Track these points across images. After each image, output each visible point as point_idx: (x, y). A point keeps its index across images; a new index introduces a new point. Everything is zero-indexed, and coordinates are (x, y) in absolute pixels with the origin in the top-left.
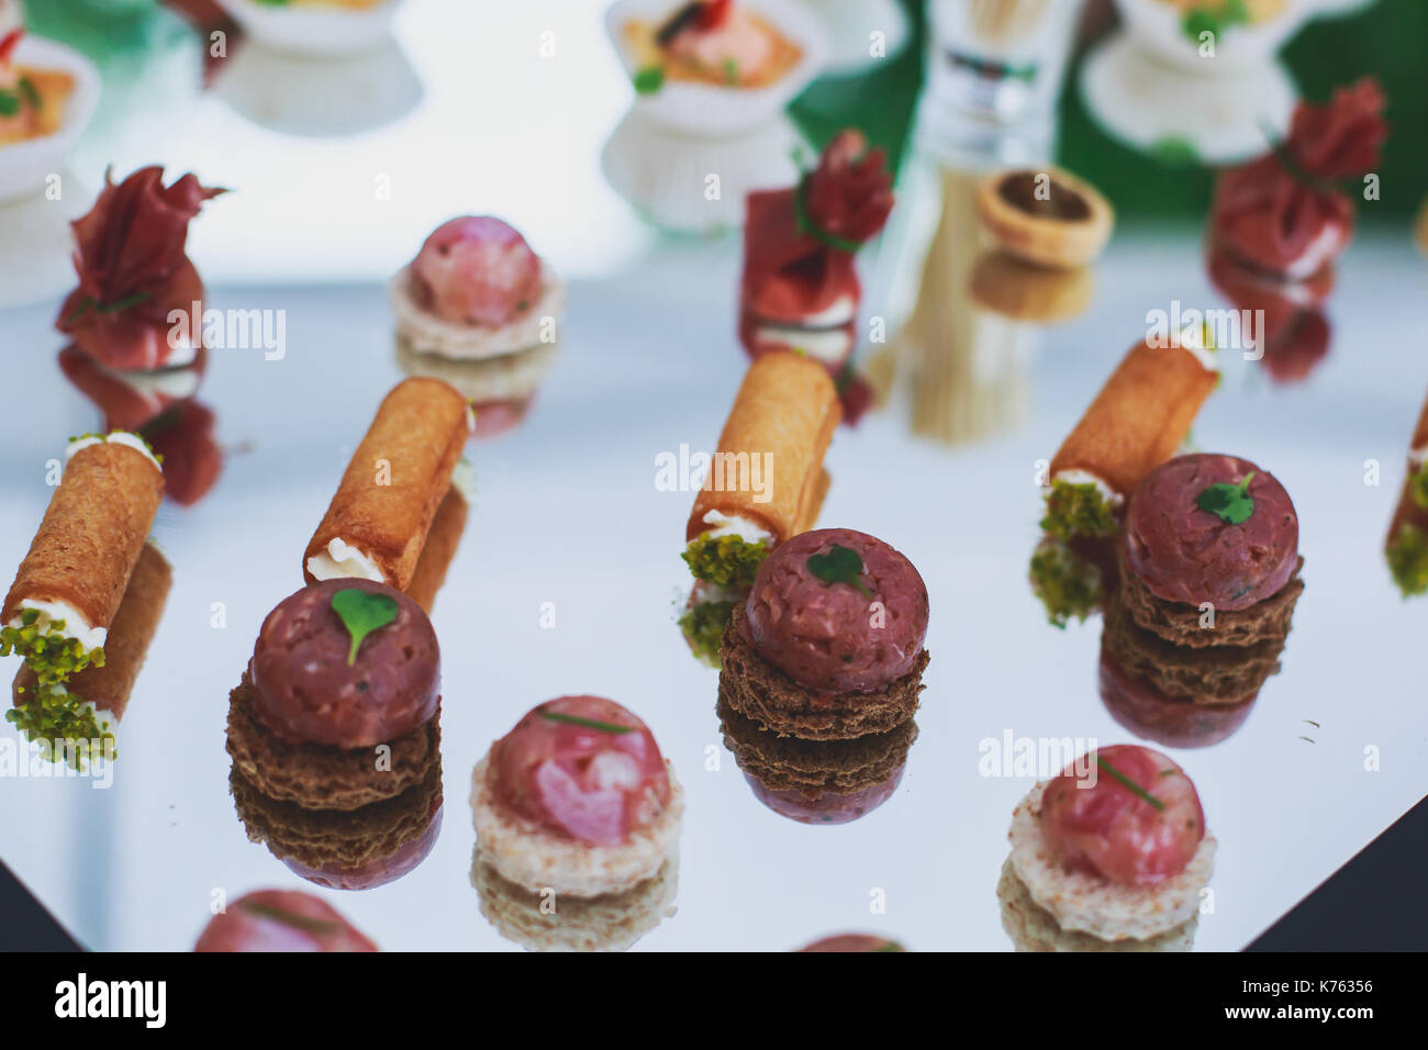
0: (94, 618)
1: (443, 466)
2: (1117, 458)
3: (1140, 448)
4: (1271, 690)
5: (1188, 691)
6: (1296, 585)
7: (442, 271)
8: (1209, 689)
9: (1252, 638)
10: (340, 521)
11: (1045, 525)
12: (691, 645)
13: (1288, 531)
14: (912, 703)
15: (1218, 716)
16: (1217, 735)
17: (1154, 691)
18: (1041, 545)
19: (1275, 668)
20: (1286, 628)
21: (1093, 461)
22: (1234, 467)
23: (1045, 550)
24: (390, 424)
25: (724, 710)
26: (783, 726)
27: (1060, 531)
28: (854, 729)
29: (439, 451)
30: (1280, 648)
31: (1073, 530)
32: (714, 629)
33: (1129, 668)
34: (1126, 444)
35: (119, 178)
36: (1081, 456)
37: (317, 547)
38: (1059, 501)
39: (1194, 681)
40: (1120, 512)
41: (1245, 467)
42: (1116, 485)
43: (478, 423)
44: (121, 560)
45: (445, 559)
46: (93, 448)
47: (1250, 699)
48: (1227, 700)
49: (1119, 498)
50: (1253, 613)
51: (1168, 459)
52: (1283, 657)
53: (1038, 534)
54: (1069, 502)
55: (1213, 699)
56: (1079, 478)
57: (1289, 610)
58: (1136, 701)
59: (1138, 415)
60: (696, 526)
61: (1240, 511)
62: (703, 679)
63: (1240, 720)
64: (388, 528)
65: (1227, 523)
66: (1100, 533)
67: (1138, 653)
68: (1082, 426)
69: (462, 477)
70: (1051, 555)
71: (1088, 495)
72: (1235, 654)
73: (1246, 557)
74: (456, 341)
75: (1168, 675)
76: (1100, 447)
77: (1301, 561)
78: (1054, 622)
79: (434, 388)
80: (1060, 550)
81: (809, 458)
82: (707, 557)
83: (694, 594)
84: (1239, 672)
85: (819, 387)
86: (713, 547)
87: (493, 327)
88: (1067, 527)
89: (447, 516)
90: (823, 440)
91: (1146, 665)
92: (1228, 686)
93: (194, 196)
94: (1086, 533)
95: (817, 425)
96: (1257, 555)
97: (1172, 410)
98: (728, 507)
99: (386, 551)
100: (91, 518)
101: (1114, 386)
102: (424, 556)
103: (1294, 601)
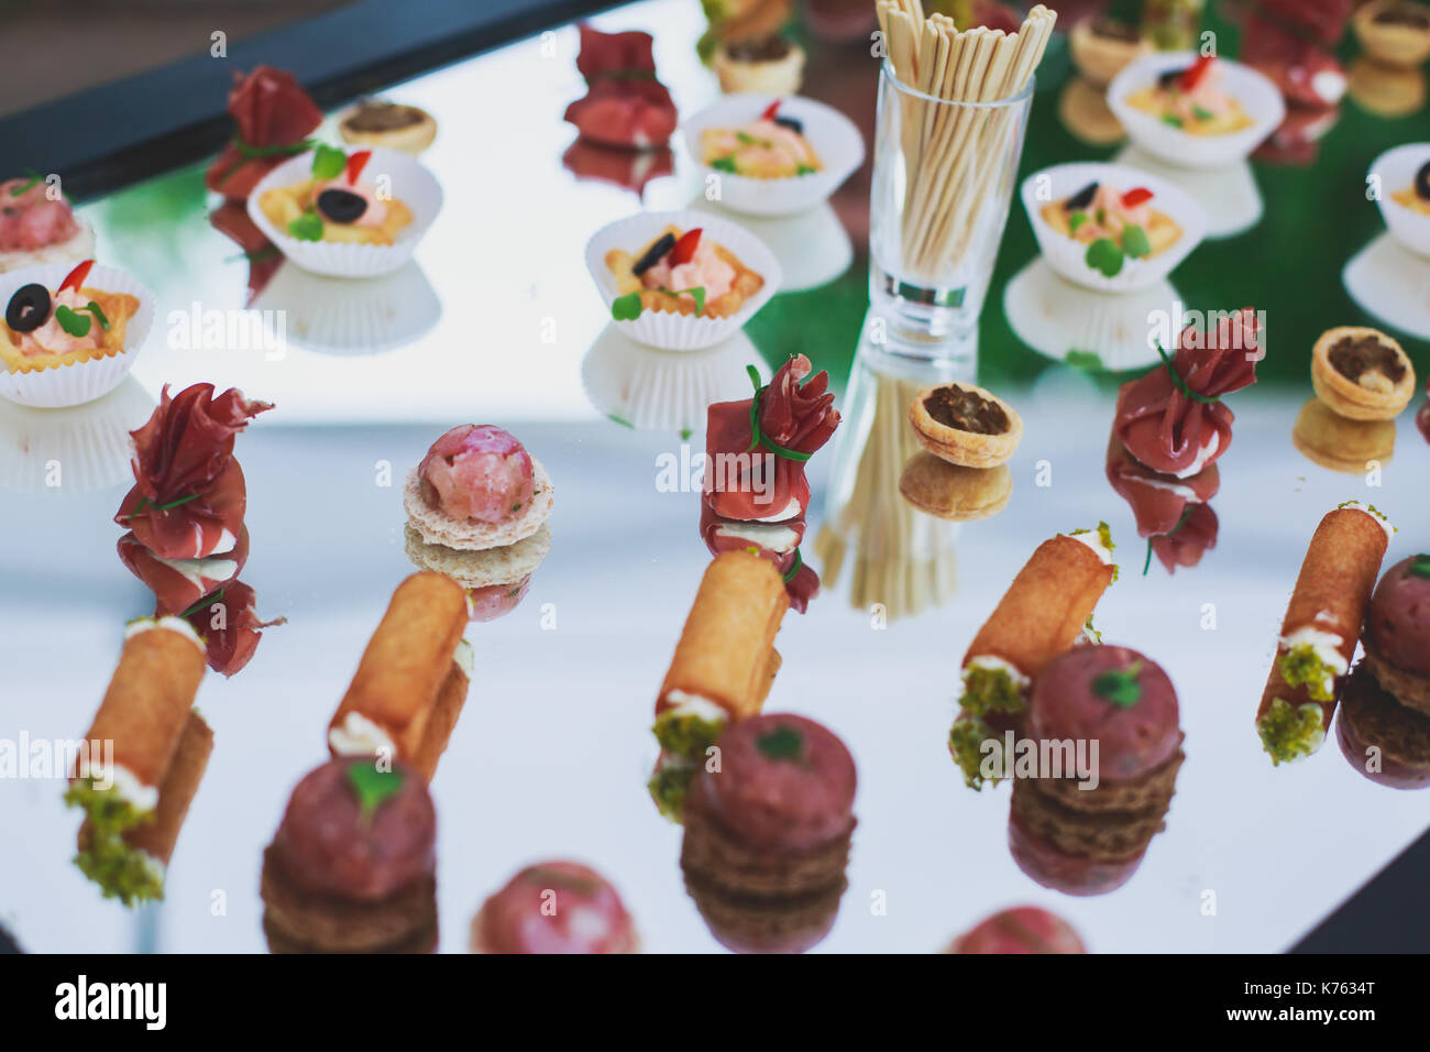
0: (145, 777)
1: (446, 648)
2: (1025, 645)
3: (1046, 636)
4: (1157, 846)
5: (1085, 848)
6: (1178, 757)
7: (447, 477)
8: (1103, 847)
9: (1140, 803)
10: (358, 698)
11: (962, 702)
12: (657, 804)
13: (1170, 711)
14: (843, 860)
15: (1111, 870)
16: (1111, 885)
17: (1056, 848)
18: (959, 719)
19: (1162, 827)
20: (1169, 793)
21: (1004, 647)
22: (1124, 655)
23: (964, 721)
24: (402, 613)
25: (685, 864)
26: (734, 881)
27: (975, 708)
28: (795, 884)
29: (442, 636)
30: (1165, 809)
31: (988, 706)
32: (676, 792)
33: (1035, 828)
34: (1033, 632)
35: (172, 394)
36: (994, 643)
37: (337, 721)
38: (974, 682)
39: (1089, 840)
40: (1027, 692)
41: (1135, 656)
42: (1023, 669)
43: (476, 608)
44: (168, 730)
45: (448, 728)
46: (148, 633)
47: (1139, 855)
48: (1119, 856)
49: (1026, 681)
50: (1140, 782)
51: (1068, 646)
52: (1169, 818)
53: (957, 709)
54: (983, 683)
55: (1106, 855)
56: (992, 663)
57: (1173, 779)
58: (1040, 856)
59: (1044, 607)
60: (662, 705)
61: (1129, 696)
62: (669, 834)
63: (1131, 872)
64: (398, 704)
65: (1116, 707)
66: (1010, 710)
67: (1040, 815)
68: (995, 616)
69: (462, 656)
70: (968, 728)
71: (1000, 679)
72: (1125, 817)
73: (1133, 735)
74: (458, 536)
75: (1068, 835)
76: (1009, 636)
77: (1182, 736)
78: (971, 785)
79: (439, 581)
80: (976, 723)
81: (759, 644)
82: (672, 731)
83: (659, 761)
84: (1129, 832)
85: (769, 583)
86: (675, 724)
87: (492, 526)
88: (981, 704)
89: (449, 690)
90: (774, 625)
91: (1048, 825)
92: (1120, 844)
93: (236, 411)
94: (999, 710)
95: (767, 614)
96: (1143, 733)
97: (1073, 601)
98: (689, 689)
99: (395, 726)
100: (145, 695)
101: (1022, 580)
102: (429, 728)
103: (1177, 771)
